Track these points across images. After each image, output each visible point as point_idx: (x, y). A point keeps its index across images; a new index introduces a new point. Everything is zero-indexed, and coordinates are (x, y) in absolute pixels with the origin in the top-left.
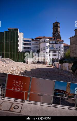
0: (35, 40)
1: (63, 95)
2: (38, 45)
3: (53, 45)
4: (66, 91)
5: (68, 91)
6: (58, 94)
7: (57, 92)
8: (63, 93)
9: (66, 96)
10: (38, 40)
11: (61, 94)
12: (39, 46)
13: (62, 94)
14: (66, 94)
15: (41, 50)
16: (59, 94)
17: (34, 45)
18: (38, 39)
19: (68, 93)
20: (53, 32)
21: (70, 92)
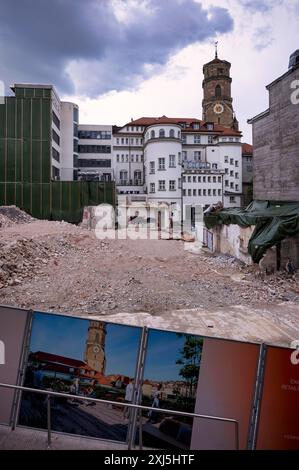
0: (124, 131)
1: (69, 383)
2: (140, 153)
3: (199, 153)
4: (83, 364)
5: (94, 364)
6: (46, 378)
7: (40, 368)
8: (72, 370)
9: (83, 389)
10: (140, 131)
11: (59, 375)
12: (142, 156)
13: (66, 377)
14: (83, 377)
15: (148, 171)
16: (51, 374)
17: (121, 153)
18: (140, 128)
19: (96, 372)
20: (204, 101)
21: (103, 369)
